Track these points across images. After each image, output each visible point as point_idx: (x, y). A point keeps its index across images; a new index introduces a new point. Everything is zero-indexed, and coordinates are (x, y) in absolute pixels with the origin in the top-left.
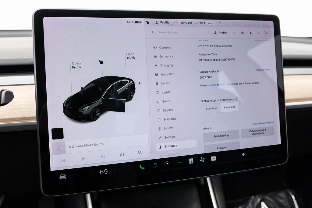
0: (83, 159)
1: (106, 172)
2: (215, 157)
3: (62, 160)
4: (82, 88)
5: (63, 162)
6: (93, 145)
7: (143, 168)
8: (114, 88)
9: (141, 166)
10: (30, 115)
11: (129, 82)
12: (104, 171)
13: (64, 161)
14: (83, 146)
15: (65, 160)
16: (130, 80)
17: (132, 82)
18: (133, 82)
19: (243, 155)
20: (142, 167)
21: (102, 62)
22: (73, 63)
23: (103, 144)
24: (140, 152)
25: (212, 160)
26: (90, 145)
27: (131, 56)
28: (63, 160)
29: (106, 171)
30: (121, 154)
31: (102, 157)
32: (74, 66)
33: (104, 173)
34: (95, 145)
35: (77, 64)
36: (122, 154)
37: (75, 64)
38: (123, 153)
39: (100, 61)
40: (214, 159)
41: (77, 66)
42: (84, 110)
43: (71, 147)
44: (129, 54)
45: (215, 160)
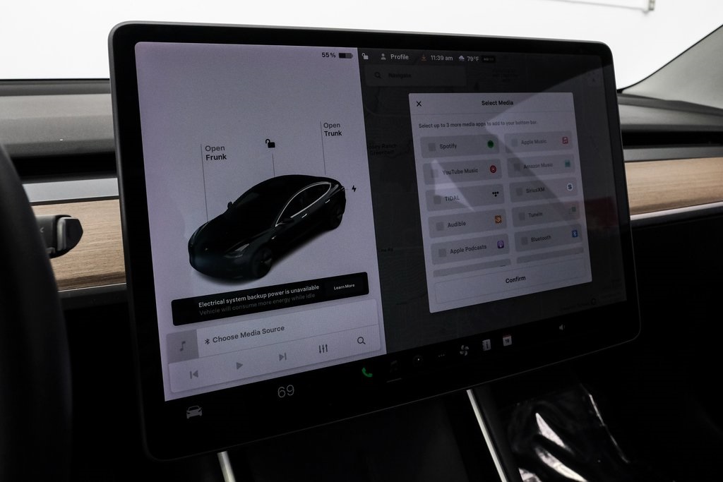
0: (239, 365)
1: (291, 390)
2: (509, 338)
3: (191, 372)
4: (230, 204)
5: (193, 376)
6: (259, 333)
7: (370, 375)
8: (301, 200)
9: (364, 370)
10: (93, 270)
11: (333, 186)
12: (285, 390)
13: (196, 374)
14: (236, 337)
15: (197, 372)
16: (334, 182)
17: (337, 186)
18: (340, 186)
19: (561, 328)
20: (367, 372)
21: (271, 145)
22: (208, 148)
23: (283, 328)
24: (361, 341)
25: (505, 344)
26: (254, 333)
27: (333, 130)
28: (193, 373)
29: (290, 388)
30: (321, 348)
31: (281, 357)
32: (210, 153)
33: (286, 394)
34: (265, 331)
35: (218, 149)
36: (323, 349)
37: (213, 149)
38: (326, 346)
39: (268, 141)
40: (508, 341)
41: (217, 153)
42: (236, 254)
43: (211, 341)
44: (330, 126)
45: (510, 343)
